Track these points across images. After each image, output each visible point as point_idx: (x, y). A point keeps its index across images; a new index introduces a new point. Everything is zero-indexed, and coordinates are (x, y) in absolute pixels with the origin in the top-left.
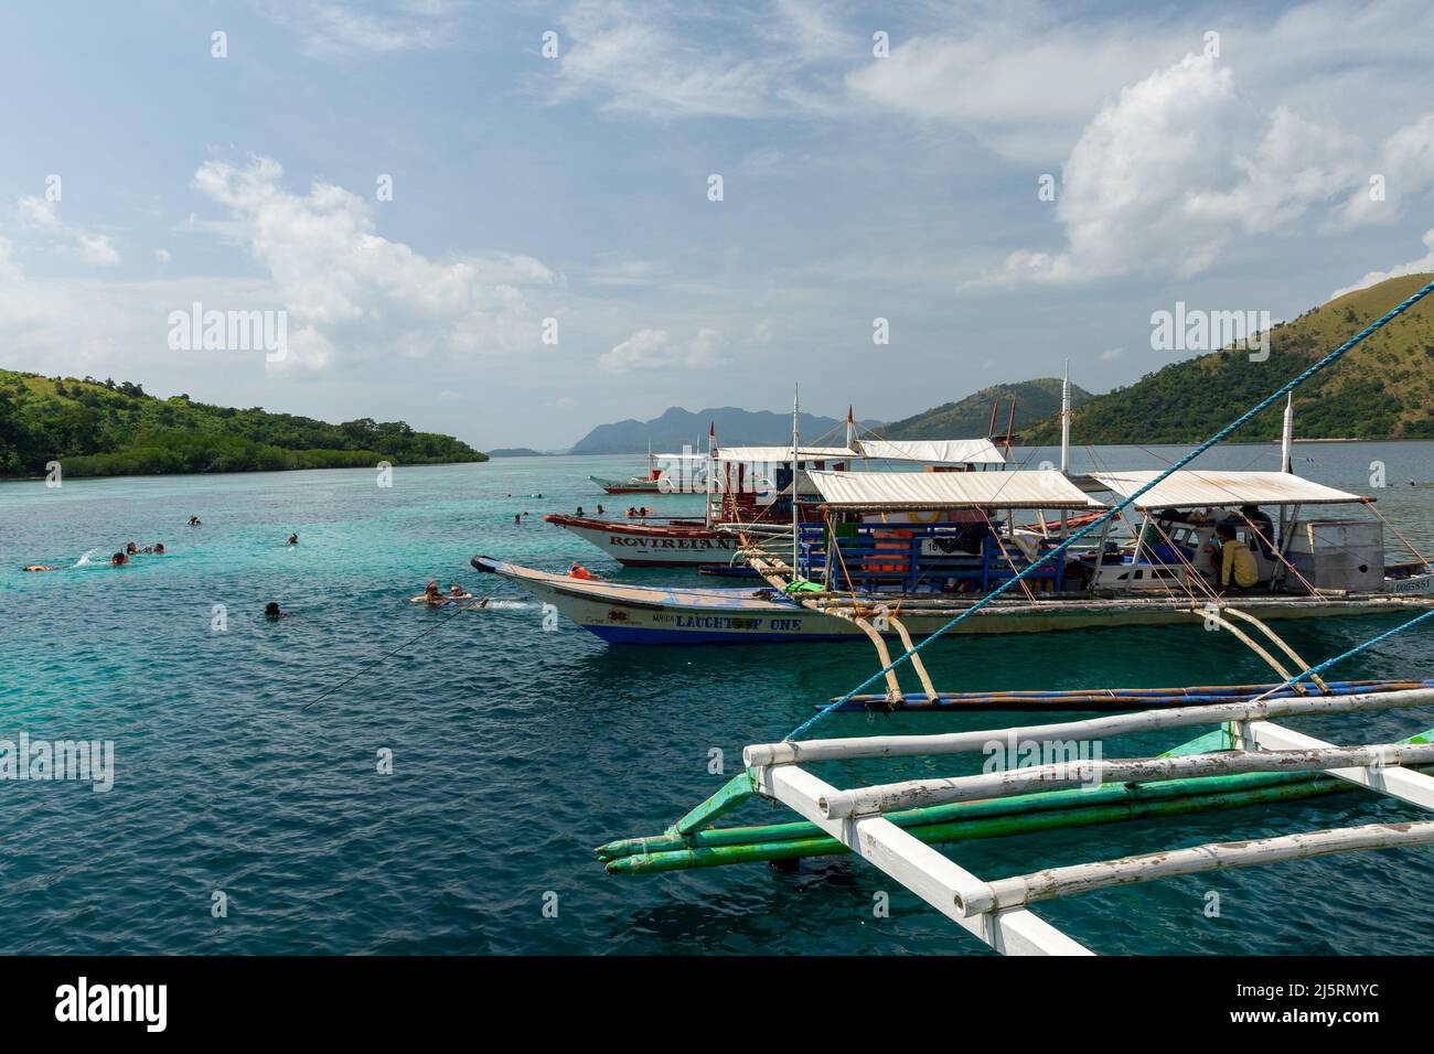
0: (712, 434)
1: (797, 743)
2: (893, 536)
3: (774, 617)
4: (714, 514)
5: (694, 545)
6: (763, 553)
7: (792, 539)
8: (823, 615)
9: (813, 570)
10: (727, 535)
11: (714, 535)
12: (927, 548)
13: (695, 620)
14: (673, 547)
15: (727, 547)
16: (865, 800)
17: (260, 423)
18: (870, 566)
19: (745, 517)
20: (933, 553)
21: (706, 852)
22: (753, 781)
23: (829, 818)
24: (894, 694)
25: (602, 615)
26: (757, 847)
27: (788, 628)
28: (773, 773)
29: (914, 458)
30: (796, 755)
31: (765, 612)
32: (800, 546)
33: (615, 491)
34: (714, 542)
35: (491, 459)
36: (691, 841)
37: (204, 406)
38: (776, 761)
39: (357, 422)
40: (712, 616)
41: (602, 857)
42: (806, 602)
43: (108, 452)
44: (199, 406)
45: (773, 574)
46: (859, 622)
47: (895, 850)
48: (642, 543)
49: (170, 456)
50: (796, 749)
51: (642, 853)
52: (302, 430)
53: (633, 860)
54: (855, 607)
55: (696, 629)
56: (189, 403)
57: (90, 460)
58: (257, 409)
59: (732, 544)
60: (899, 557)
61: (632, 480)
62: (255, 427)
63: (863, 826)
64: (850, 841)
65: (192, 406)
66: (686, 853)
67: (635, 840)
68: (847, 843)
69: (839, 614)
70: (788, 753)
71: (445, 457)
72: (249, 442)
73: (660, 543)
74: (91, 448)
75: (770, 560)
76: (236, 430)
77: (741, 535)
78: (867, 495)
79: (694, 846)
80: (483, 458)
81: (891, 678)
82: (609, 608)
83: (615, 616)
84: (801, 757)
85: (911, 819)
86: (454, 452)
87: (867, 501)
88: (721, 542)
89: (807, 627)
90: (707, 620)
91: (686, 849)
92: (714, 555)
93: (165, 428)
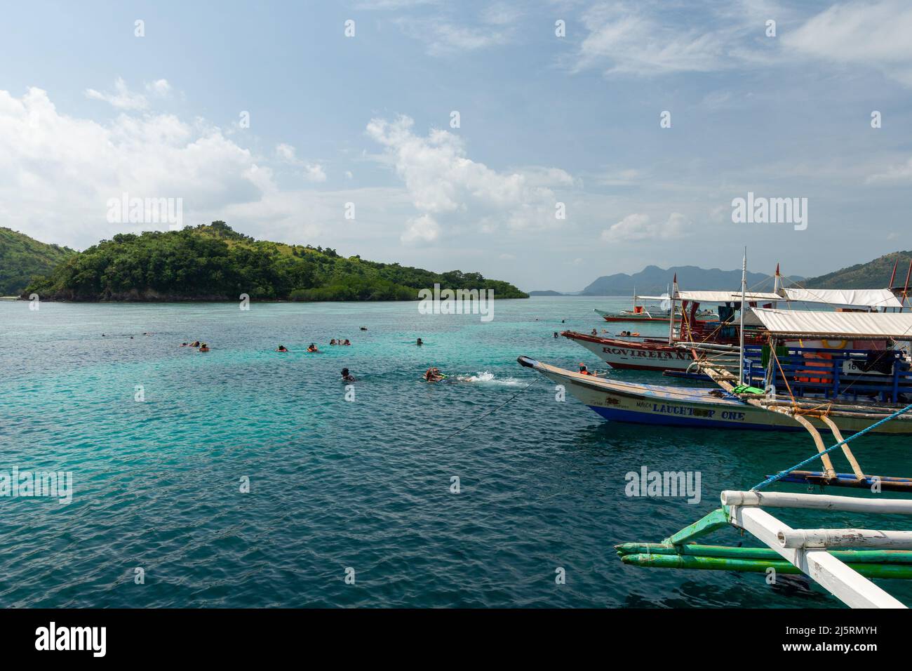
0: (675, 282)
1: (760, 493)
2: (819, 357)
3: (724, 410)
4: (675, 336)
5: (660, 356)
6: (712, 365)
7: (739, 356)
8: (765, 410)
9: (753, 378)
10: (683, 350)
11: (674, 350)
12: (847, 368)
13: (666, 408)
14: (645, 356)
15: (683, 358)
16: (814, 538)
17: (397, 273)
18: (802, 378)
19: (696, 339)
20: (852, 371)
21: (691, 559)
22: (727, 515)
23: (786, 547)
24: (829, 472)
25: (602, 400)
26: (728, 561)
27: (734, 418)
28: (743, 511)
29: (827, 302)
30: (760, 501)
31: (718, 405)
32: (744, 362)
33: (611, 319)
34: (674, 355)
35: (531, 297)
36: (680, 550)
37: (368, 262)
38: (745, 503)
39: (451, 273)
40: (679, 406)
41: (619, 552)
42: (750, 401)
43: (317, 287)
44: (365, 262)
45: (723, 380)
46: (797, 417)
47: (837, 576)
48: (624, 352)
49: (349, 291)
50: (760, 497)
51: (646, 553)
52: (420, 277)
53: (640, 557)
54: (791, 407)
55: (667, 414)
56: (360, 260)
57: (308, 292)
58: (396, 264)
59: (686, 356)
60: (825, 373)
61: (622, 312)
62: (395, 275)
63: (812, 556)
64: (801, 564)
65: (361, 262)
66: (676, 558)
67: (642, 544)
68: (798, 566)
69: (779, 411)
70: (753, 498)
71: (503, 294)
72: (391, 283)
73: (636, 353)
74: (309, 285)
75: (718, 370)
76: (384, 276)
77: (694, 351)
78: (800, 327)
79: (682, 554)
80: (525, 296)
81: (826, 460)
82: (608, 395)
83: (610, 401)
84: (763, 502)
85: (848, 557)
86: (508, 292)
87: (800, 331)
88: (679, 354)
89: (749, 418)
90: (675, 408)
91: (677, 555)
92: (674, 363)
93: (347, 274)
